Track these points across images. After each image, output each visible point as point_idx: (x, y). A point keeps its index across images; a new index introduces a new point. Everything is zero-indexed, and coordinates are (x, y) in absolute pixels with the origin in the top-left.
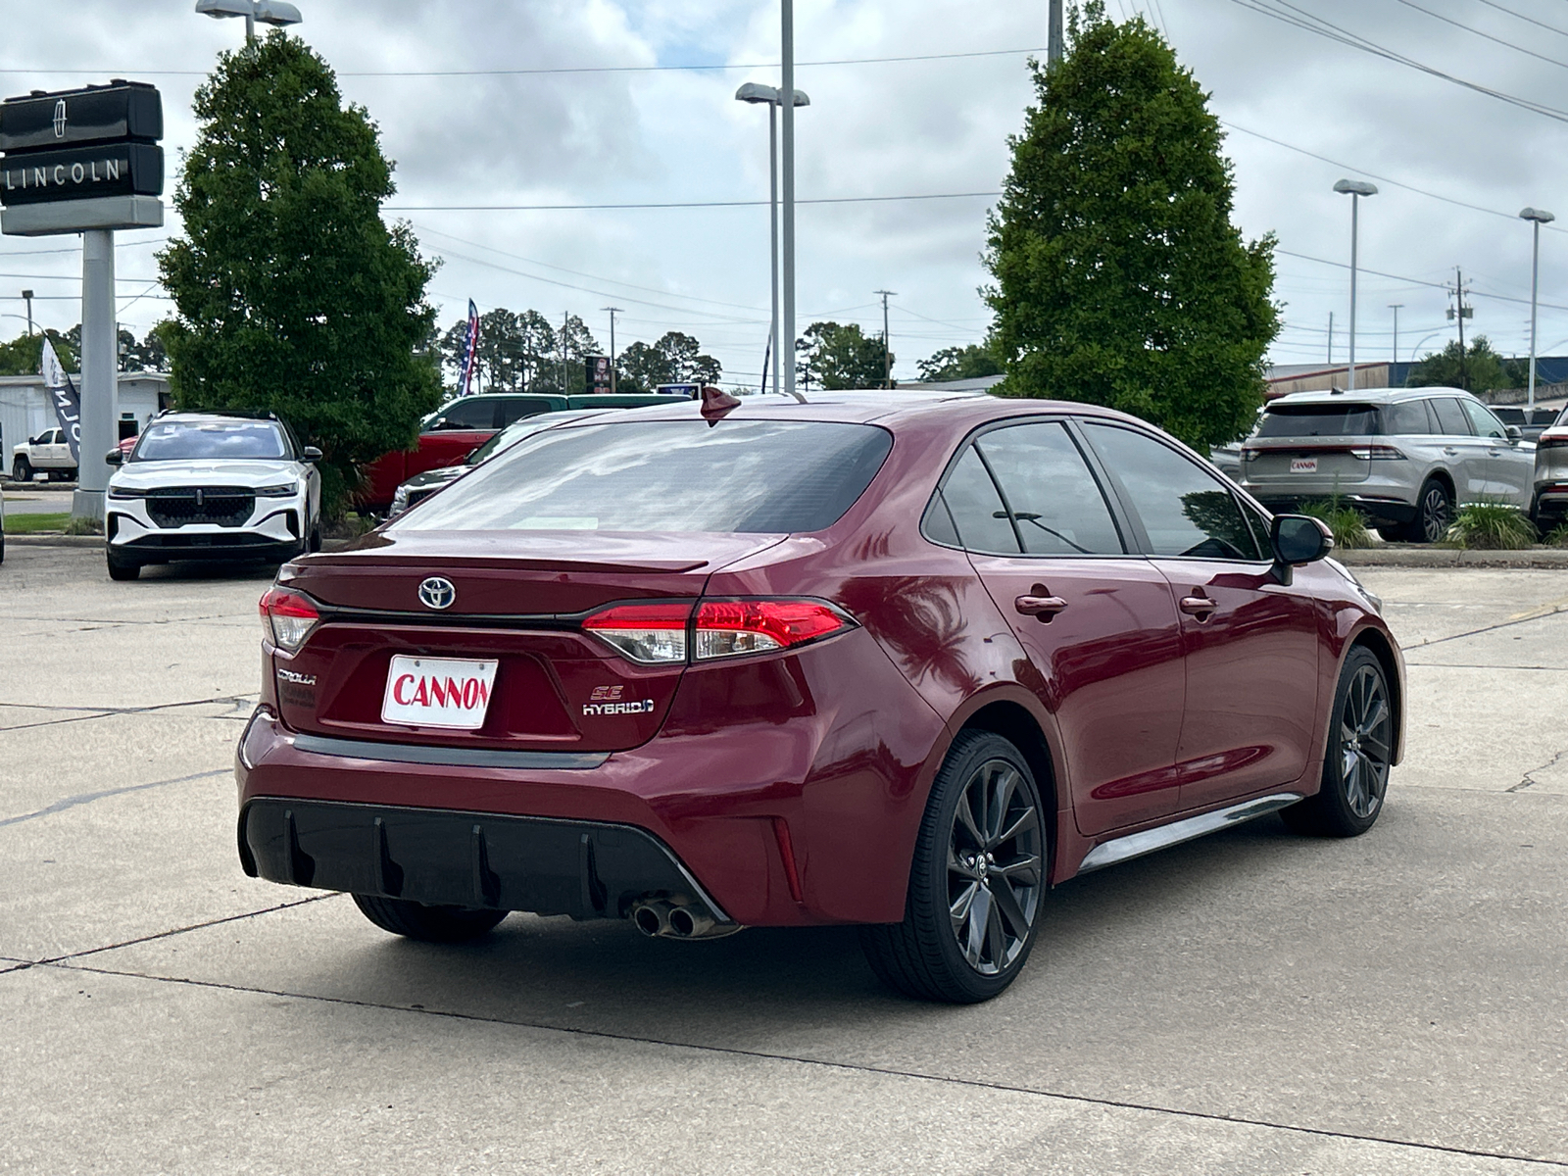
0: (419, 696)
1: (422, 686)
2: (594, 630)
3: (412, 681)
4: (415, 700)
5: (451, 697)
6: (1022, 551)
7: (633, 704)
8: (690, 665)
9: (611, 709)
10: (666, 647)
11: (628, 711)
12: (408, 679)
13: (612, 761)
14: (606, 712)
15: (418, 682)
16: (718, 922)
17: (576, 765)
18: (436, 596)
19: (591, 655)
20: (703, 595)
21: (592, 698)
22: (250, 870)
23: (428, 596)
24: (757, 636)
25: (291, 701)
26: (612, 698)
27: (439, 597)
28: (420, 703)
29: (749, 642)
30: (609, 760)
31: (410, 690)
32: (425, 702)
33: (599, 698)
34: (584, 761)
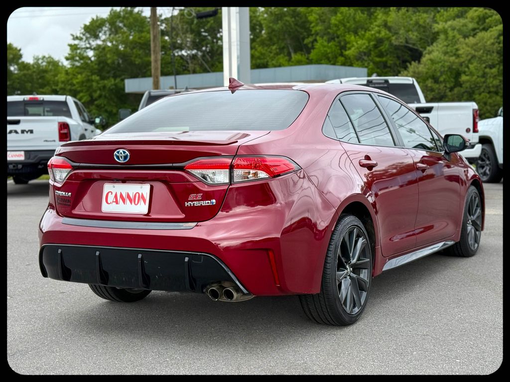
0: (115, 200)
1: (116, 196)
2: (189, 170)
3: (112, 194)
4: (113, 202)
5: (128, 200)
6: (359, 142)
7: (207, 202)
8: (231, 184)
9: (197, 204)
10: (221, 177)
11: (205, 205)
12: (110, 193)
13: (198, 226)
14: (195, 205)
15: (114, 194)
16: (244, 294)
17: (182, 228)
18: (121, 157)
19: (188, 181)
20: (236, 154)
21: (189, 199)
22: (45, 275)
23: (118, 157)
24: (259, 172)
25: (61, 204)
26: (198, 199)
27: (123, 158)
28: (115, 203)
29: (255, 174)
30: (197, 226)
31: (111, 198)
32: (117, 202)
33: (192, 199)
34: (186, 226)
